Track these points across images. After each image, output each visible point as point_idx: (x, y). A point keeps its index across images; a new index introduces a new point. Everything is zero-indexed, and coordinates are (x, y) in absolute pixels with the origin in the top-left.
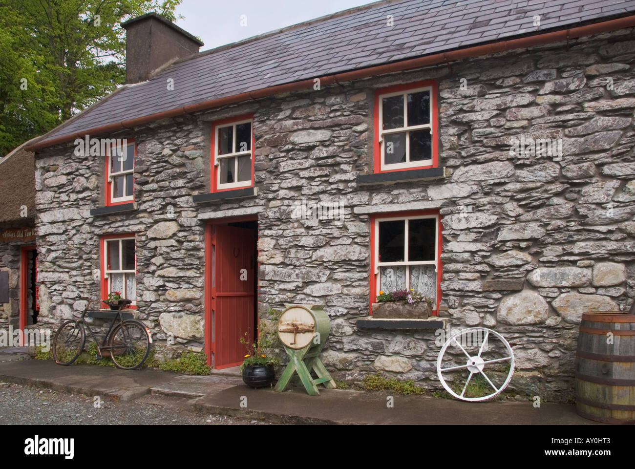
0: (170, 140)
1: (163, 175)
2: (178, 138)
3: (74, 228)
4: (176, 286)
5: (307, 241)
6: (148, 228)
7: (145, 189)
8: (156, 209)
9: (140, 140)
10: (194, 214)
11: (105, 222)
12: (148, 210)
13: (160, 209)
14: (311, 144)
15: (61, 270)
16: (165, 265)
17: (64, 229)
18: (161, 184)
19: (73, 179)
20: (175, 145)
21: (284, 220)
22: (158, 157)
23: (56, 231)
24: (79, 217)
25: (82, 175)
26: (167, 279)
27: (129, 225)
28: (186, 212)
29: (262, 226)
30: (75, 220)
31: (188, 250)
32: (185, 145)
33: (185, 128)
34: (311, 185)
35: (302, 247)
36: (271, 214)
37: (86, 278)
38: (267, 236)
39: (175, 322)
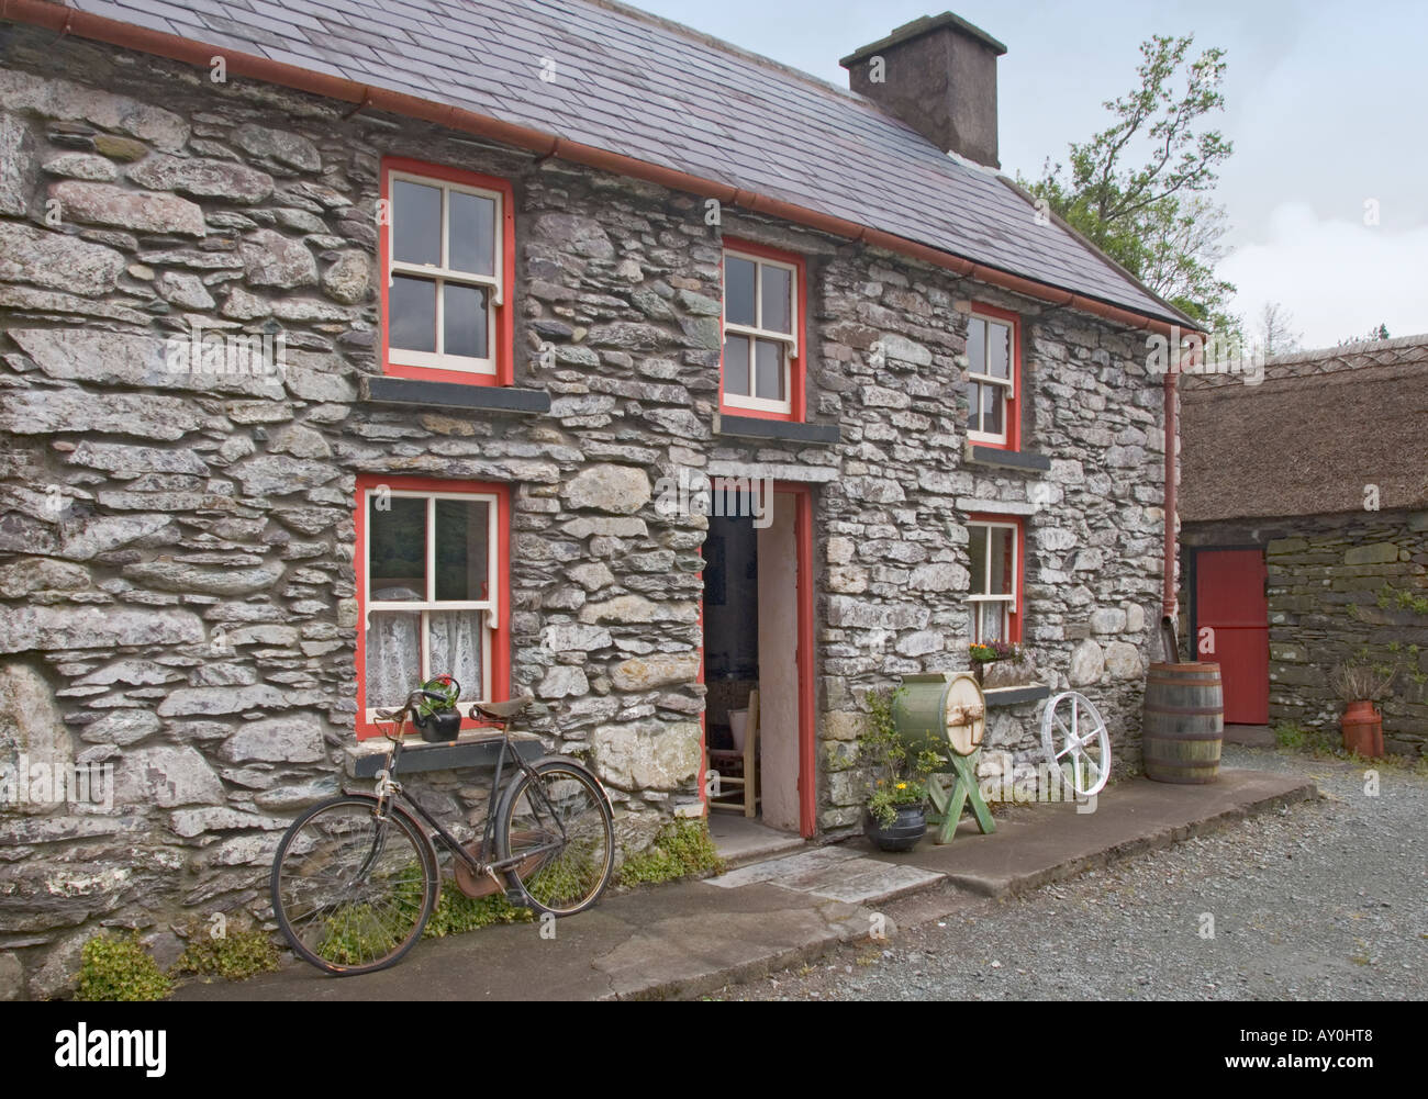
0: (640, 240)
1: (617, 331)
2: (662, 245)
3: (240, 428)
4: (649, 648)
5: (900, 551)
6: (566, 476)
7: (565, 357)
8: (592, 423)
9: (549, 201)
10: (701, 460)
11: (406, 432)
12: (567, 423)
13: (606, 428)
14: (909, 366)
15: (163, 599)
16: (615, 589)
17: (190, 423)
18: (611, 355)
19: (247, 230)
20: (657, 262)
21: (869, 506)
22: (604, 275)
24: (272, 386)
25: (296, 232)
26: (623, 630)
27: (506, 456)
28: (681, 451)
29: (833, 512)
30: (251, 396)
31: (680, 551)
32: (683, 272)
33: (684, 228)
34: (904, 444)
35: (893, 560)
36: (851, 492)
37: (309, 631)
38: (841, 534)
39: (643, 749)
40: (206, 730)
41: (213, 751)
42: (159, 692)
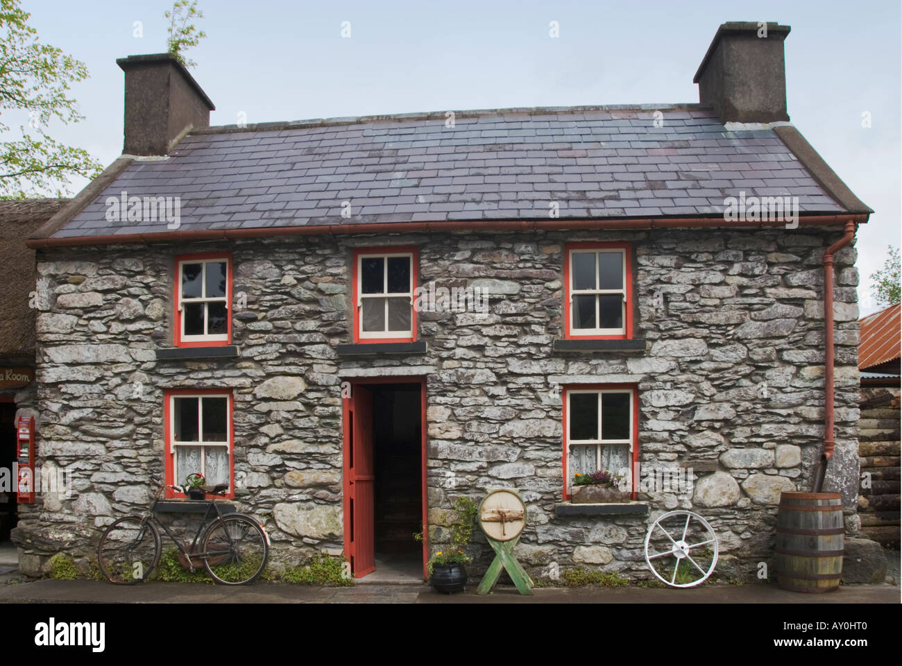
0: (294, 264)
1: (282, 311)
2: (306, 264)
3: (117, 375)
4: (304, 466)
5: (492, 412)
6: (255, 383)
7: (252, 328)
8: (269, 357)
9: (243, 257)
10: (334, 369)
11: (178, 370)
12: (256, 359)
13: (277, 359)
14: (497, 296)
15: (90, 439)
16: (285, 437)
17: (98, 374)
18: (278, 323)
19: (117, 300)
20: (303, 272)
21: (462, 386)
22: (273, 285)
23: (81, 378)
24: (129, 359)
25: (135, 296)
26: (288, 456)
27: (224, 377)
28: (320, 366)
29: (432, 392)
30: (119, 362)
31: (321, 417)
32: (319, 274)
33: (319, 252)
34: (495, 345)
35: (486, 419)
36: (445, 378)
37: (141, 452)
38: (439, 404)
39: (301, 517)
40: (106, 488)
41: (109, 495)
42: (89, 473)
